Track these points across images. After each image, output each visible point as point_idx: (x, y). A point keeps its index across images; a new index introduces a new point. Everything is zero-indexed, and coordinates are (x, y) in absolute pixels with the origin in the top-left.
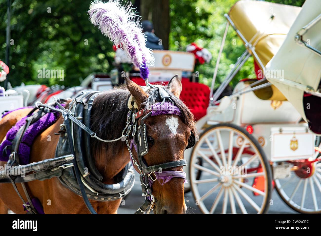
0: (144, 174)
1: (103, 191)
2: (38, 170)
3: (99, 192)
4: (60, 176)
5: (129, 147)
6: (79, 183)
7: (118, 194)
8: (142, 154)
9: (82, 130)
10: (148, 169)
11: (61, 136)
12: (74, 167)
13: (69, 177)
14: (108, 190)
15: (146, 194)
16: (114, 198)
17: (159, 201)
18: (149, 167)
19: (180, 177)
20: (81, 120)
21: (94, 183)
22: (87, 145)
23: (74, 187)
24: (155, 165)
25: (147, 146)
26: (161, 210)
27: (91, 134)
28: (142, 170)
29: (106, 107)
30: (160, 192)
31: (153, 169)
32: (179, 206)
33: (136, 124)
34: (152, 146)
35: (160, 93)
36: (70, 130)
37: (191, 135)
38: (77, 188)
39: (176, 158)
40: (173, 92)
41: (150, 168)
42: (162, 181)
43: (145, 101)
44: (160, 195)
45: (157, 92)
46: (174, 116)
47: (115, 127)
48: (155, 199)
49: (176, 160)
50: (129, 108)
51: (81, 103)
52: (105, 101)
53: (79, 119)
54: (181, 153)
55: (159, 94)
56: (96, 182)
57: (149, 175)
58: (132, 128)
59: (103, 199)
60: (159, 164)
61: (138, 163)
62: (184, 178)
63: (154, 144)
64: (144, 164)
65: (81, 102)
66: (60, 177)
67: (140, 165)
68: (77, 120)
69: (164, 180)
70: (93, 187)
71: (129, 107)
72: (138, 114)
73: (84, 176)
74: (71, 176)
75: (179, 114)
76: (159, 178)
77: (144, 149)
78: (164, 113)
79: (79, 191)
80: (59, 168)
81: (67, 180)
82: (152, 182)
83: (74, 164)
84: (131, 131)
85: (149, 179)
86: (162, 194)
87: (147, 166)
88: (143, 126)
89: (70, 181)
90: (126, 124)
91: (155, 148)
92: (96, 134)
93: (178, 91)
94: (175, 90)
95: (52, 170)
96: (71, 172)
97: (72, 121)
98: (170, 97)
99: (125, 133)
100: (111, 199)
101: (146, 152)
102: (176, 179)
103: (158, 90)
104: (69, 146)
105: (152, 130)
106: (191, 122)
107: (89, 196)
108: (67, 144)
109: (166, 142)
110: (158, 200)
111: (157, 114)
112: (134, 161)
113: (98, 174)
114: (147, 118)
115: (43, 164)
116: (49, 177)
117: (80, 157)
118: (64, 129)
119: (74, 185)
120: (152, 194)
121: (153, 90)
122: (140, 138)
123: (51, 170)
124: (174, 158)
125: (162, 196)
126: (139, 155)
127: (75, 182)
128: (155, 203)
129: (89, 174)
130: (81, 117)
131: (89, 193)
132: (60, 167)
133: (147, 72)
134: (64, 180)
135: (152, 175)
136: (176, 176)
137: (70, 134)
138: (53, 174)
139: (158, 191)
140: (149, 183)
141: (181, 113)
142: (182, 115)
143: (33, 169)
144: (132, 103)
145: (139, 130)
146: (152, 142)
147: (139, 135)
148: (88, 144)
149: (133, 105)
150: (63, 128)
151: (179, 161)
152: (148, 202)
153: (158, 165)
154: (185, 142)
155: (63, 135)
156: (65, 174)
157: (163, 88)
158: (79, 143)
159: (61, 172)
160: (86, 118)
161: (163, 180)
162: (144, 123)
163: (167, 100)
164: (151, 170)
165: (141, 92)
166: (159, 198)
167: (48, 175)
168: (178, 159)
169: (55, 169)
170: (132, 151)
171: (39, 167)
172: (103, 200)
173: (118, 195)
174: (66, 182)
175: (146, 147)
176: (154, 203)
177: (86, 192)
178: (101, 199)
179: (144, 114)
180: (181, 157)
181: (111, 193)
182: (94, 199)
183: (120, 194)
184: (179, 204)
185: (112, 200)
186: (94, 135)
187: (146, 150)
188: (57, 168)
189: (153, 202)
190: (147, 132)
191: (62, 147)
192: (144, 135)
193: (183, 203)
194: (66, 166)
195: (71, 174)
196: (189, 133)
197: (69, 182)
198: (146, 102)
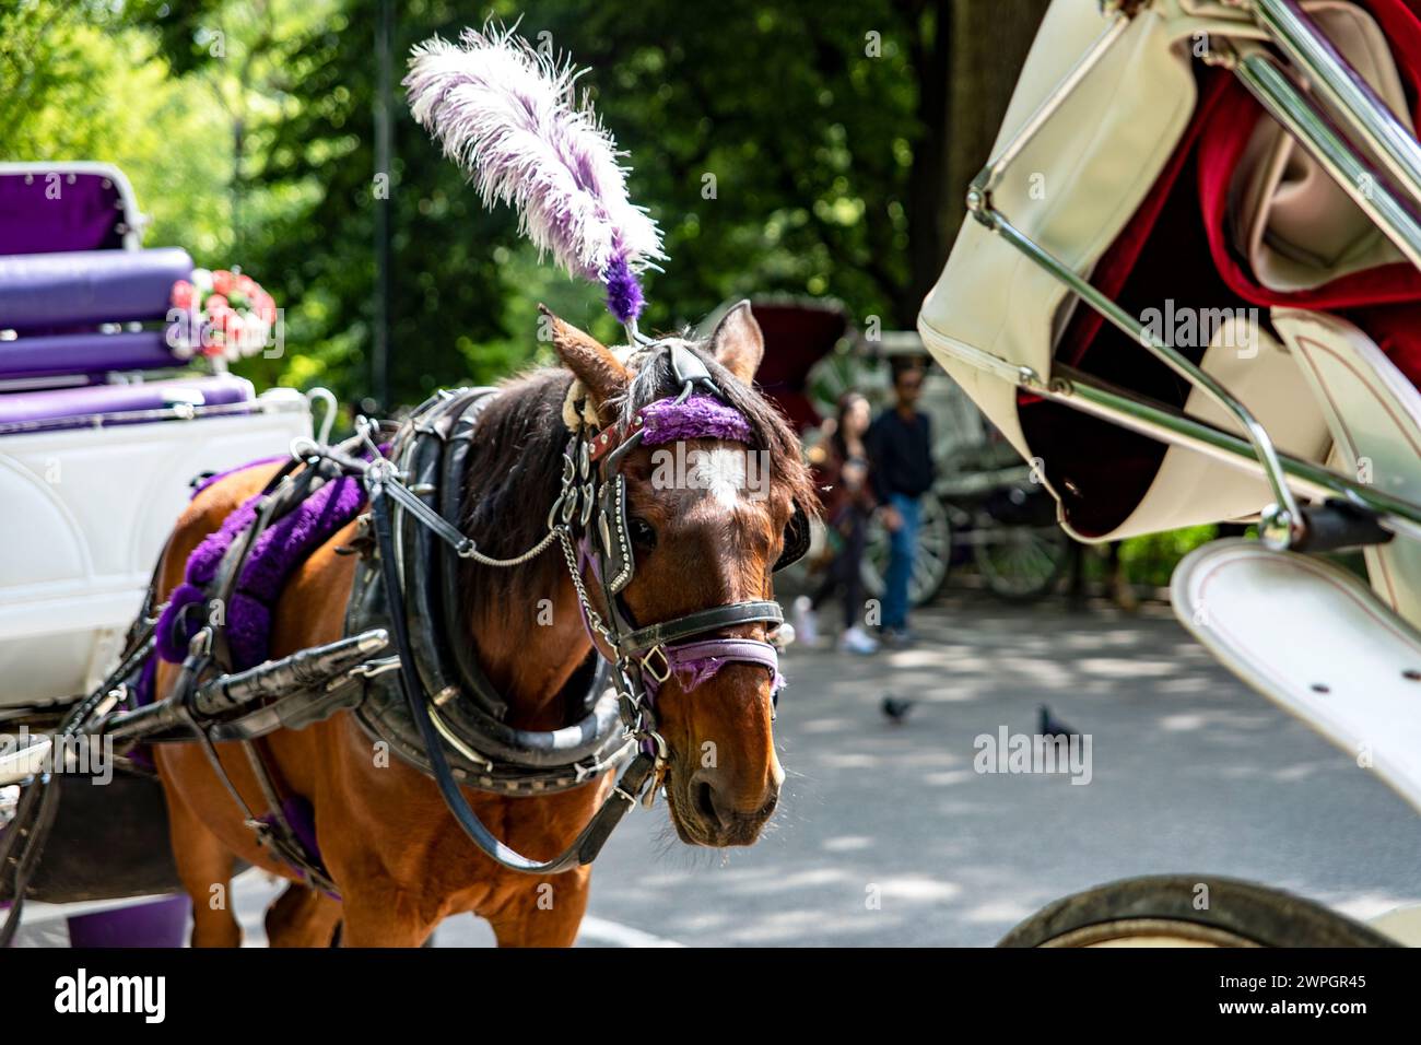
0: (627, 659)
1: (509, 755)
2: (279, 688)
3: (495, 759)
4: (356, 706)
5: (573, 568)
6: (420, 728)
7: (571, 766)
8: (614, 587)
9: (433, 535)
10: (637, 639)
11: (362, 559)
12: (403, 671)
13: (386, 707)
14: (527, 754)
15: (636, 731)
16: (555, 783)
17: (681, 756)
18: (641, 632)
19: (752, 660)
20: (428, 499)
21: (476, 725)
22: (448, 587)
23: (404, 741)
24: (663, 621)
25: (628, 552)
26: (690, 783)
27: (457, 547)
28: (616, 644)
29: (504, 438)
30: (684, 720)
31: (653, 637)
32: (753, 766)
33: (594, 480)
34: (649, 553)
35: (674, 364)
36: (391, 538)
37: (796, 513)
38: (415, 748)
39: (735, 594)
40: (729, 364)
41: (644, 634)
42: (687, 676)
43: (619, 395)
44: (687, 732)
45: (664, 362)
46: (727, 444)
47: (527, 499)
48: (670, 747)
49: (736, 600)
50: (568, 427)
51: (427, 433)
52: (505, 415)
53: (420, 495)
54: (756, 576)
55: (670, 367)
56: (482, 723)
57: (645, 661)
58: (581, 495)
59: (513, 786)
60: (674, 618)
61: (604, 623)
62: (766, 666)
63: (655, 544)
64: (627, 621)
65: (431, 431)
66: (358, 711)
67: (612, 629)
68: (415, 498)
69: (695, 674)
70: (469, 741)
71: (567, 424)
72: (598, 444)
73: (439, 701)
74: (393, 705)
75: (746, 435)
76: (680, 668)
77: (619, 564)
78: (687, 434)
79: (422, 759)
80: (350, 677)
81: (378, 717)
82: (653, 685)
83: (403, 661)
84: (577, 507)
85: (644, 675)
86: (692, 726)
87: (636, 627)
88: (613, 481)
89: (389, 721)
90: (561, 485)
91: (659, 561)
92: (474, 546)
93: (747, 360)
94: (737, 354)
95: (330, 688)
96: (395, 690)
97: (399, 504)
98: (709, 375)
99: (558, 521)
100: (546, 785)
101: (626, 575)
102: (739, 667)
103: (668, 355)
104: (386, 596)
105: (646, 496)
106: (790, 465)
107: (460, 774)
108: (380, 588)
109: (701, 541)
110: (679, 750)
111: (665, 438)
112: (591, 617)
113: (487, 694)
114: (626, 455)
115: (291, 667)
116: (321, 713)
117: (424, 633)
118: (372, 533)
119: (404, 735)
120: (657, 731)
121: (649, 354)
122: (607, 528)
123: (325, 688)
124: (731, 594)
125: (693, 733)
126: (608, 591)
127: (406, 725)
128: (668, 763)
129: (458, 694)
130: (429, 487)
131: (460, 762)
132: (352, 672)
133: (632, 294)
134: (371, 719)
135: (655, 660)
136: (737, 659)
137: (389, 554)
138: (336, 701)
139: (678, 718)
140: (643, 690)
141: (752, 434)
142: (756, 439)
143: (262, 688)
144: (579, 406)
145: (603, 498)
146: (649, 537)
147: (602, 518)
148: (450, 586)
149: (582, 413)
150: (367, 530)
151: (747, 604)
152: (645, 762)
153: (673, 622)
154: (771, 538)
155: (368, 555)
156: (371, 698)
157: (689, 349)
158: (421, 582)
159: (361, 688)
160: (445, 488)
161: (691, 674)
162: (620, 472)
163: (700, 387)
164: (647, 640)
165: (608, 363)
166: (682, 743)
167: (319, 707)
168: (743, 596)
169: (338, 683)
170: (584, 582)
171: (280, 680)
172: (515, 792)
173: (570, 771)
174: (377, 725)
175: (626, 557)
176: (667, 761)
177: (448, 762)
178: (505, 786)
179: (615, 440)
180: (754, 590)
181: (539, 762)
182: (481, 785)
183: (577, 767)
184: (752, 758)
185: (548, 789)
186: (466, 548)
187: (627, 567)
188: (346, 676)
189: (662, 759)
190: (629, 505)
191: (362, 599)
192: (617, 515)
193: (768, 756)
194: (373, 667)
195: (392, 694)
196: (785, 507)
197: (386, 726)
198: (624, 396)
